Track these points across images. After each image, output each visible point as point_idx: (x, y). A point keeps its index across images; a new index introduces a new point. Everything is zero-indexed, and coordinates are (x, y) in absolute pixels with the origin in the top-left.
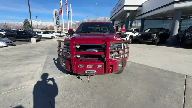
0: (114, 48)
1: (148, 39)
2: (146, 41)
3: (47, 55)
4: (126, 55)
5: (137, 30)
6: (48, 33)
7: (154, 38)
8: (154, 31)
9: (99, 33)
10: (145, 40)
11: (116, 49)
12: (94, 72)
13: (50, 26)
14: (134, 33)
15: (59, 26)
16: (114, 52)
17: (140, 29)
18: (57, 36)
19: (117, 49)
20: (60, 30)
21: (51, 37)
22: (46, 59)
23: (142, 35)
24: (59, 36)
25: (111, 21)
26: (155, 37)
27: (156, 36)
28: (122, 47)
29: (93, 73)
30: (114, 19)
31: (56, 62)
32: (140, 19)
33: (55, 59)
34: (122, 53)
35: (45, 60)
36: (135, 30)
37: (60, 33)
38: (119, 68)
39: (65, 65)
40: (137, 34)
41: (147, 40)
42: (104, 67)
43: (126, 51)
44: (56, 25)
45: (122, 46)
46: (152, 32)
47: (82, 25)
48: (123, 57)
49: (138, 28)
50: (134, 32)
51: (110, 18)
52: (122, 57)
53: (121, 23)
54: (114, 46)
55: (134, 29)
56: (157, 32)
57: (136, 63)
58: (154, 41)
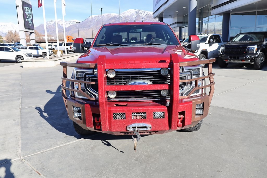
0: (184, 75)
1: (241, 58)
2: (236, 61)
3: (19, 99)
4: (208, 89)
5: (216, 39)
6: (7, 50)
7: (253, 54)
8: (251, 39)
9: (146, 46)
10: (234, 58)
11: (189, 77)
12: (146, 127)
13: (7, 32)
14: (210, 46)
15: (31, 33)
16: (185, 84)
17: (221, 36)
18: (30, 55)
19: (191, 78)
20: (33, 42)
21: (14, 58)
22: (21, 109)
23: (227, 48)
24: (35, 56)
25: (155, 18)
26: (255, 52)
27: (258, 50)
28: (199, 74)
29: (145, 129)
30: (161, 14)
31: (45, 114)
32: (219, 14)
33: (40, 108)
34: (201, 86)
35: (17, 112)
36: (211, 37)
37: (37, 48)
38: (196, 117)
39: (80, 117)
40: (215, 47)
41: (238, 59)
42: (167, 115)
43: (208, 82)
44: (24, 29)
45: (199, 72)
46: (248, 42)
47: (104, 29)
48: (202, 95)
49: (217, 33)
50: (209, 42)
51: (152, 13)
52: (200, 93)
53: (178, 23)
54: (185, 72)
55: (210, 35)
56: (258, 40)
57: (222, 108)
58: (252, 60)
